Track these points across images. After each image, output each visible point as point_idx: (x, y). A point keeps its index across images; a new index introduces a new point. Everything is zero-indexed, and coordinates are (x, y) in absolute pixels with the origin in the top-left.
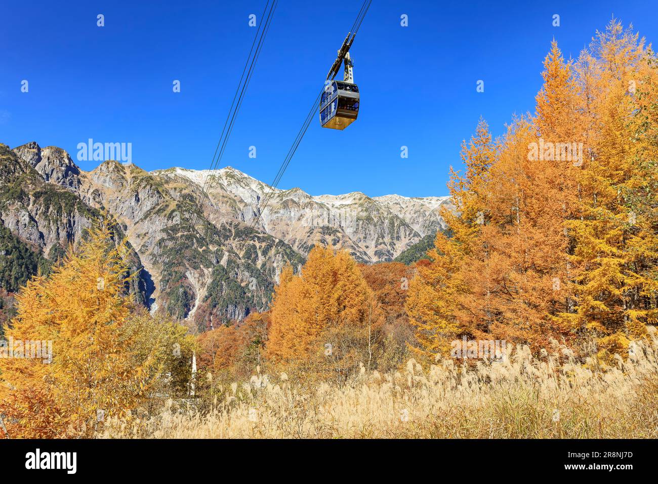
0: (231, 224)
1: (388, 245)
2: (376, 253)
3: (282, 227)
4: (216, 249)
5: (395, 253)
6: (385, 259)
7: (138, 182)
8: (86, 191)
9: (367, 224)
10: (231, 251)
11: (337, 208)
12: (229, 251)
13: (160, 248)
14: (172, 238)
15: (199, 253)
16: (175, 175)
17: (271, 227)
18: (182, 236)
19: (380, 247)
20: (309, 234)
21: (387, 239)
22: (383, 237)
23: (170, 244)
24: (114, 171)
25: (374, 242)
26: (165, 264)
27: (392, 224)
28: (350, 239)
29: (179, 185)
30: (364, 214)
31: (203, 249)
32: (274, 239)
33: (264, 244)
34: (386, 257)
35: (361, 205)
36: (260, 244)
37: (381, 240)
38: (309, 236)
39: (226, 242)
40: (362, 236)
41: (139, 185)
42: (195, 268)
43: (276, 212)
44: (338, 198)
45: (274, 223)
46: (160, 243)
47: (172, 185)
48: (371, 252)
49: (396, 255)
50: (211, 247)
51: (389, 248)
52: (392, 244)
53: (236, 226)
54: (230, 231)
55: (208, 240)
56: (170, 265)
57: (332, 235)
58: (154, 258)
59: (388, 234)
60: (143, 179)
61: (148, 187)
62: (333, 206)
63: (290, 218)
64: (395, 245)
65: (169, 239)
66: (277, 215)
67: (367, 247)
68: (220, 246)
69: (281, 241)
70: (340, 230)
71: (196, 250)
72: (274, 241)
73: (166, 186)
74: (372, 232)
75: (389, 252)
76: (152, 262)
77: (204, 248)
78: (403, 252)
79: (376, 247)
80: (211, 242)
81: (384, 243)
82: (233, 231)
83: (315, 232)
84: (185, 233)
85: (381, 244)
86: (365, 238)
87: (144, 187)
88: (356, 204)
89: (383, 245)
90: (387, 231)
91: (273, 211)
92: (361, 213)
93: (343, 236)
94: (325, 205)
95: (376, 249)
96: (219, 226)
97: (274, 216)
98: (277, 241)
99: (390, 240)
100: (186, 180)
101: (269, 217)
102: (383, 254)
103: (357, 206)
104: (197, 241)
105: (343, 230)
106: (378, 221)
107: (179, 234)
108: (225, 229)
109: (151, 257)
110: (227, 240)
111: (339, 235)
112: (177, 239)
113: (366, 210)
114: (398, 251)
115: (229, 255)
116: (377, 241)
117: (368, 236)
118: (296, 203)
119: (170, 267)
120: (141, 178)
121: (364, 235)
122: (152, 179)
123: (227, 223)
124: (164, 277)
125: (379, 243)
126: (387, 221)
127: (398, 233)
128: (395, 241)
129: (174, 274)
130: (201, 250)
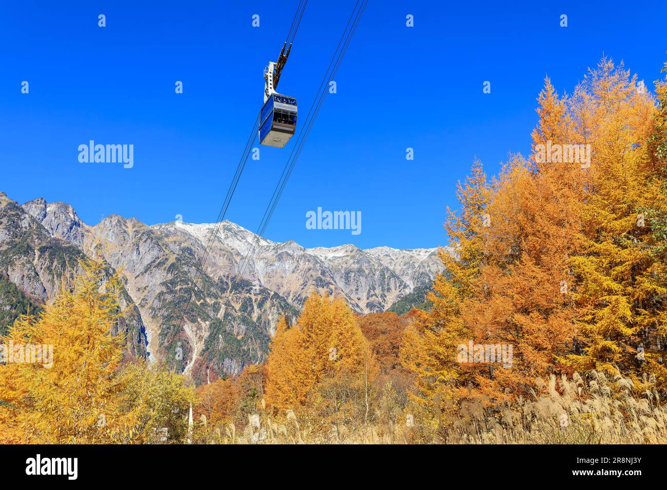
0: (228, 277)
1: (379, 297)
2: (368, 305)
3: (276, 280)
4: (213, 302)
5: (386, 305)
6: (377, 311)
7: (139, 236)
8: (89, 245)
9: (359, 276)
10: (228, 304)
11: (330, 260)
12: (226, 304)
13: (160, 301)
14: (171, 292)
15: (197, 306)
16: (175, 229)
17: (266, 280)
18: (181, 289)
19: (371, 299)
20: (302, 287)
21: (378, 291)
22: (374, 289)
23: (169, 297)
24: (116, 225)
25: (365, 294)
26: (164, 317)
27: (383, 275)
28: (342, 291)
29: (178, 238)
30: (356, 266)
31: (200, 302)
32: (269, 292)
33: (259, 297)
34: (377, 309)
35: (353, 257)
36: (256, 297)
37: (372, 292)
38: (302, 289)
39: (224, 295)
40: (354, 288)
41: (140, 239)
42: (193, 321)
43: (271, 265)
44: (331, 251)
45: (269, 276)
46: (159, 297)
47: (171, 239)
48: (362, 304)
49: (387, 306)
50: (208, 300)
51: (380, 300)
52: (383, 296)
53: (233, 279)
54: (227, 284)
55: (205, 293)
56: (168, 318)
57: (325, 287)
58: (154, 312)
59: (379, 286)
60: (144, 233)
61: (149, 241)
62: (326, 259)
63: (285, 271)
64: (386, 296)
65: (167, 293)
66: (272, 267)
67: (359, 299)
68: (217, 299)
69: (276, 294)
70: (333, 282)
71: (194, 304)
72: (269, 294)
73: (166, 239)
74: (363, 284)
75: (380, 303)
76: (151, 315)
77: (202, 301)
78: (395, 304)
79: (368, 299)
80: (209, 295)
81: (375, 295)
82: (230, 284)
83: (308, 284)
84: (184, 287)
85: (372, 296)
86: (357, 290)
87: (145, 241)
88: (348, 256)
89: (374, 297)
90: (378, 283)
91: (269, 264)
92: (353, 265)
93: (336, 288)
94: (318, 257)
95: (368, 301)
96: (216, 279)
97: (270, 269)
98: (272, 293)
99: (381, 292)
100: (184, 233)
101: (265, 270)
102: (375, 306)
103: (349, 258)
104: (196, 295)
105: (335, 282)
106: (369, 274)
107: (178, 288)
108: (222, 282)
109: (151, 311)
110: (224, 293)
111: (332, 287)
112: (176, 292)
113: (358, 263)
114: (389, 303)
115: (226, 309)
116: (368, 293)
117: (360, 288)
118: (291, 256)
119: (168, 320)
120: (143, 232)
121: (355, 287)
122: (153, 233)
123: (224, 276)
124: (163, 331)
125: (370, 294)
126: (377, 273)
127: (388, 284)
128: (386, 293)
129: (172, 327)
130: (199, 303)
